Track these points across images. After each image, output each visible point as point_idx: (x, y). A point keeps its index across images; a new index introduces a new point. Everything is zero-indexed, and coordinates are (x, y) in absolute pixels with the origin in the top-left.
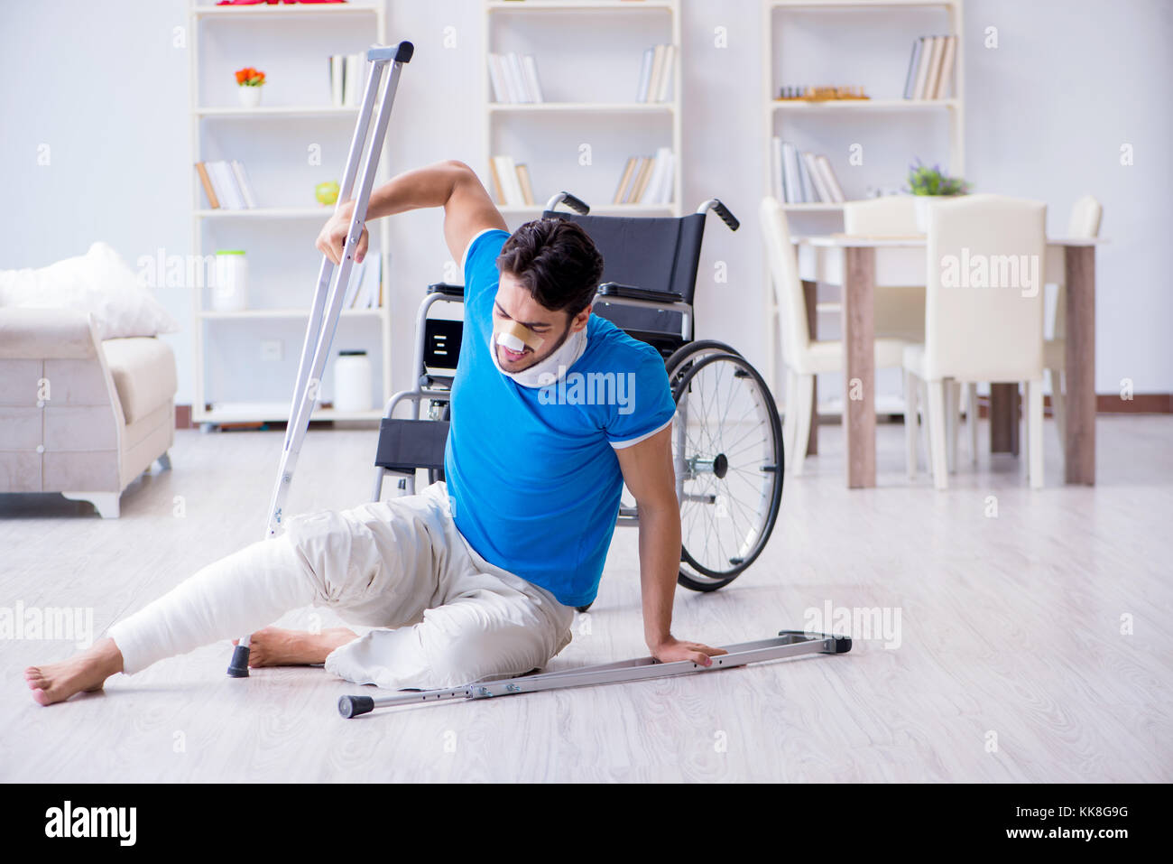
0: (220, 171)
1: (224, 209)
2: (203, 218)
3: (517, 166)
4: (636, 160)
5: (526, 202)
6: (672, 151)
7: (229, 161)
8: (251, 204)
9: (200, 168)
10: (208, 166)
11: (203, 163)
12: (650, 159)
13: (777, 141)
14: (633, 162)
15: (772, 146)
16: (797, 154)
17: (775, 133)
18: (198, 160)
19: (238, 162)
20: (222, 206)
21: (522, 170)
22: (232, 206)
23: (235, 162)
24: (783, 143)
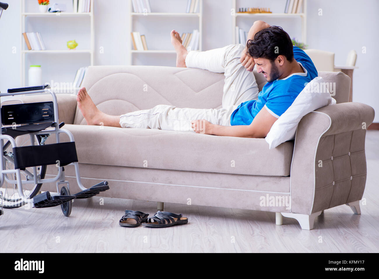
0: (32, 36)
1: (33, 50)
2: (26, 53)
3: (141, 36)
4: (186, 34)
5: (144, 49)
6: (199, 31)
7: (35, 32)
8: (43, 49)
9: (24, 35)
10: (27, 34)
11: (26, 33)
12: (190, 34)
13: (237, 28)
14: (184, 35)
15: (235, 29)
16: (245, 33)
17: (237, 25)
18: (24, 32)
19: (38, 33)
20: (32, 49)
21: (143, 37)
22: (36, 49)
23: (37, 33)
24: (239, 29)
